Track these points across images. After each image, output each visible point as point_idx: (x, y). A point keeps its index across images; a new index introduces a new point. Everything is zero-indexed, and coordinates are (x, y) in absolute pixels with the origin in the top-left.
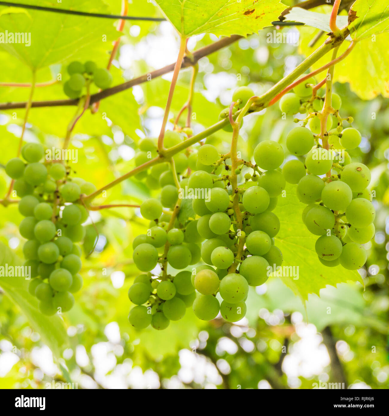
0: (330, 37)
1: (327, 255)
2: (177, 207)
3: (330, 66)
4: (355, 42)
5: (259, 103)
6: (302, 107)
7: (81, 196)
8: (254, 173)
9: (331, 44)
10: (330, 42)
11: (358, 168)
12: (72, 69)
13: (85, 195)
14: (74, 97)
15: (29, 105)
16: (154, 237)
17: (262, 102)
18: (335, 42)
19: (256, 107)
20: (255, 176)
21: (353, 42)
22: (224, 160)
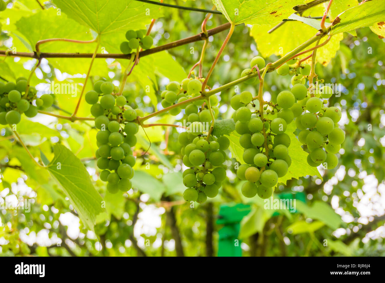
0: (319, 32)
1: (319, 160)
2: (212, 128)
3: (314, 49)
4: (331, 36)
5: (272, 68)
6: (291, 72)
7: (138, 117)
8: (273, 110)
9: (320, 36)
10: (320, 35)
11: (336, 110)
12: (129, 35)
13: (140, 117)
14: (127, 53)
15: (94, 56)
16: (203, 146)
17: (274, 67)
18: (323, 35)
19: (270, 69)
20: (273, 111)
21: (330, 36)
22: (253, 101)
